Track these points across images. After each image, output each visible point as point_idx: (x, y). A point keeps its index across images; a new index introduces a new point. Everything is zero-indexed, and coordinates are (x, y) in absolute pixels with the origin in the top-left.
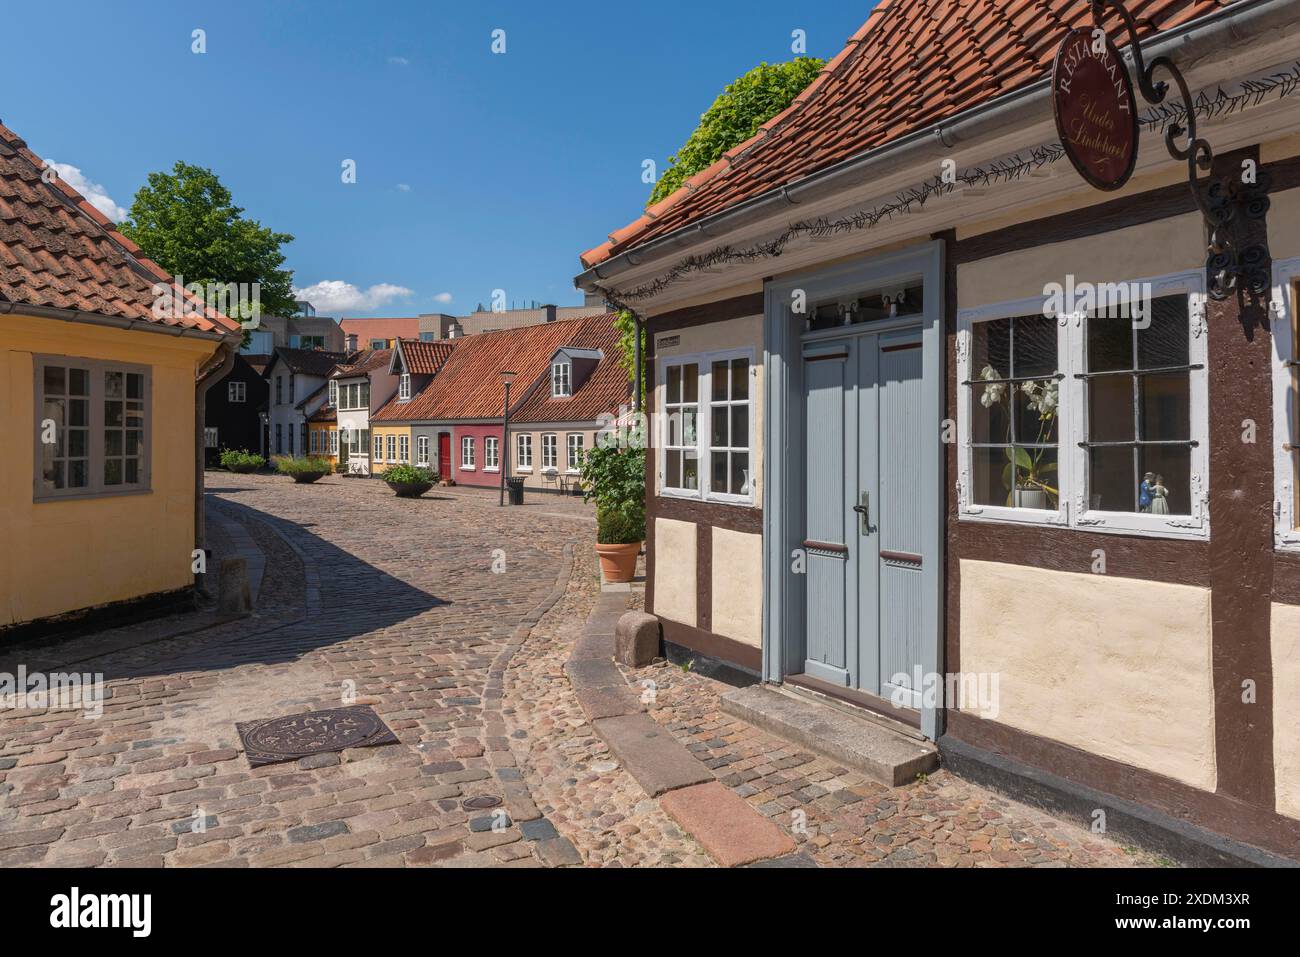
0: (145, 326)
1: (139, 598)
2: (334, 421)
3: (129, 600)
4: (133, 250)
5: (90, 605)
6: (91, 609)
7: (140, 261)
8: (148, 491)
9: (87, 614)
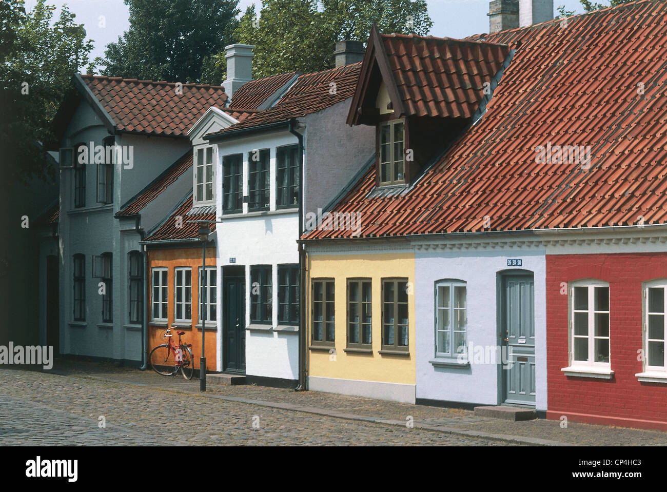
2: (211, 246)
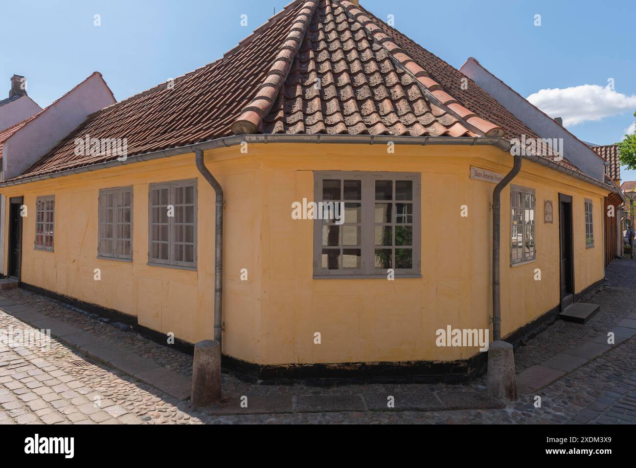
0: (430, 140)
1: (409, 363)
3: (399, 362)
4: (428, 86)
5: (363, 360)
6: (364, 364)
7: (432, 93)
8: (418, 275)
9: (360, 368)
